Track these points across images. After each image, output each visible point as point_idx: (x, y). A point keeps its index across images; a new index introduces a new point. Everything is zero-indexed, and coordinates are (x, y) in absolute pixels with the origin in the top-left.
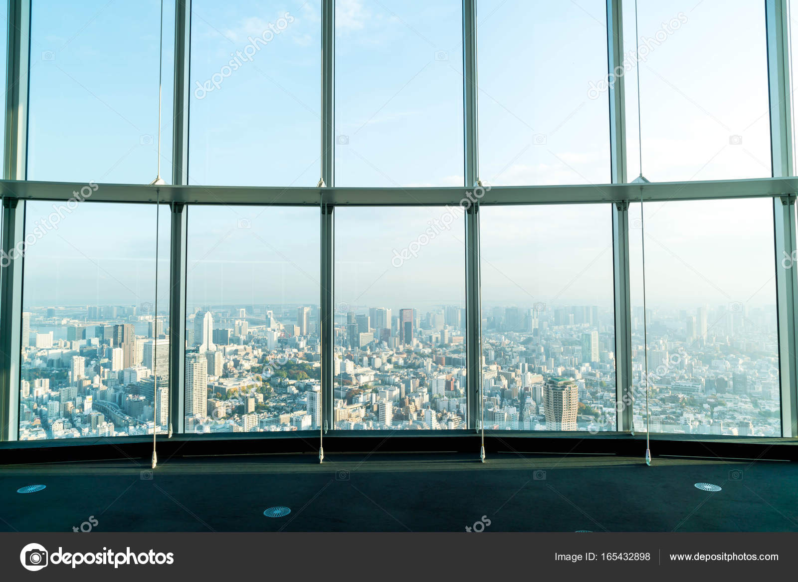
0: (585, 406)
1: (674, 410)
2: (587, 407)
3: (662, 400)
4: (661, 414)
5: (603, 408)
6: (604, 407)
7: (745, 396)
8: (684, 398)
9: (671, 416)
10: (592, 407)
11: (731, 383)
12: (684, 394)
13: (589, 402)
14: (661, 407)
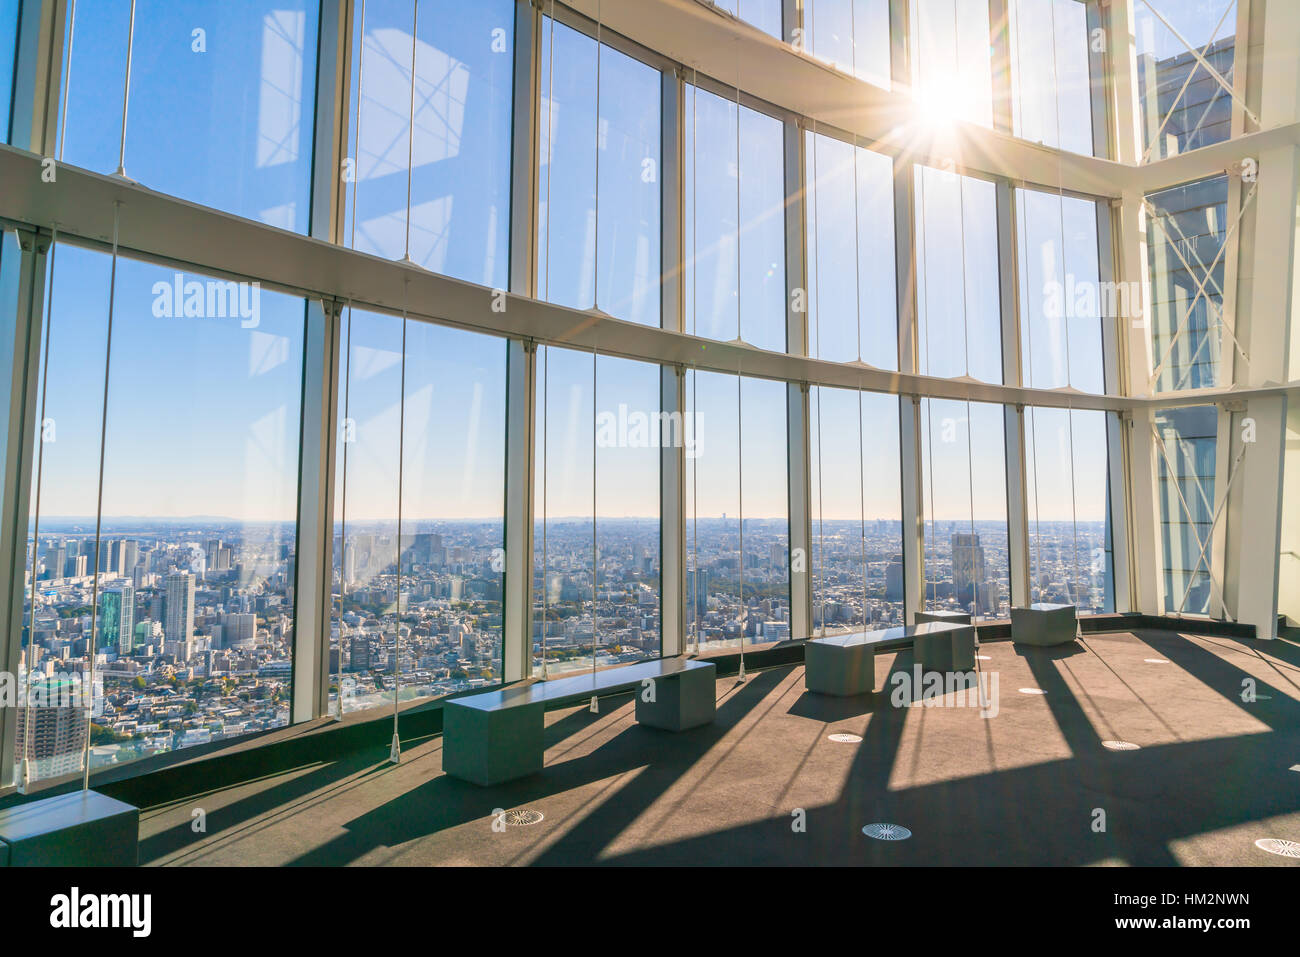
0: (101, 729)
1: (263, 710)
2: (105, 730)
3: (245, 697)
4: (242, 720)
5: (138, 727)
6: (140, 724)
7: (366, 671)
8: (278, 689)
9: (257, 721)
10: (115, 729)
11: (348, 654)
12: (280, 680)
13: (110, 719)
14: (241, 708)
